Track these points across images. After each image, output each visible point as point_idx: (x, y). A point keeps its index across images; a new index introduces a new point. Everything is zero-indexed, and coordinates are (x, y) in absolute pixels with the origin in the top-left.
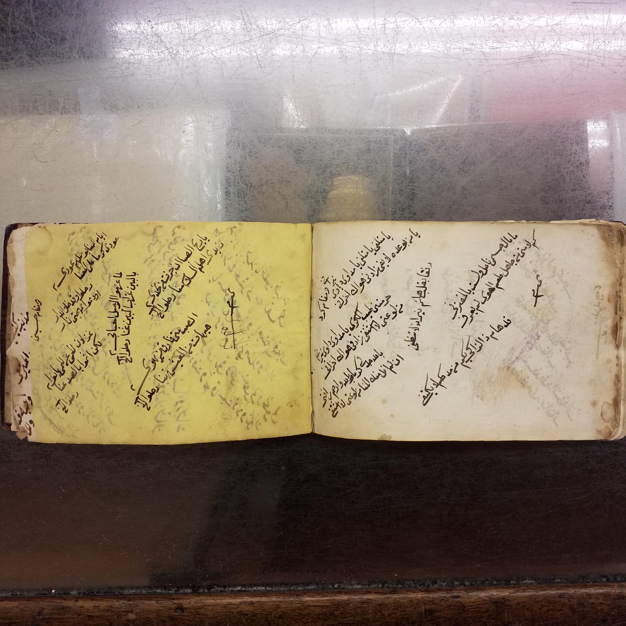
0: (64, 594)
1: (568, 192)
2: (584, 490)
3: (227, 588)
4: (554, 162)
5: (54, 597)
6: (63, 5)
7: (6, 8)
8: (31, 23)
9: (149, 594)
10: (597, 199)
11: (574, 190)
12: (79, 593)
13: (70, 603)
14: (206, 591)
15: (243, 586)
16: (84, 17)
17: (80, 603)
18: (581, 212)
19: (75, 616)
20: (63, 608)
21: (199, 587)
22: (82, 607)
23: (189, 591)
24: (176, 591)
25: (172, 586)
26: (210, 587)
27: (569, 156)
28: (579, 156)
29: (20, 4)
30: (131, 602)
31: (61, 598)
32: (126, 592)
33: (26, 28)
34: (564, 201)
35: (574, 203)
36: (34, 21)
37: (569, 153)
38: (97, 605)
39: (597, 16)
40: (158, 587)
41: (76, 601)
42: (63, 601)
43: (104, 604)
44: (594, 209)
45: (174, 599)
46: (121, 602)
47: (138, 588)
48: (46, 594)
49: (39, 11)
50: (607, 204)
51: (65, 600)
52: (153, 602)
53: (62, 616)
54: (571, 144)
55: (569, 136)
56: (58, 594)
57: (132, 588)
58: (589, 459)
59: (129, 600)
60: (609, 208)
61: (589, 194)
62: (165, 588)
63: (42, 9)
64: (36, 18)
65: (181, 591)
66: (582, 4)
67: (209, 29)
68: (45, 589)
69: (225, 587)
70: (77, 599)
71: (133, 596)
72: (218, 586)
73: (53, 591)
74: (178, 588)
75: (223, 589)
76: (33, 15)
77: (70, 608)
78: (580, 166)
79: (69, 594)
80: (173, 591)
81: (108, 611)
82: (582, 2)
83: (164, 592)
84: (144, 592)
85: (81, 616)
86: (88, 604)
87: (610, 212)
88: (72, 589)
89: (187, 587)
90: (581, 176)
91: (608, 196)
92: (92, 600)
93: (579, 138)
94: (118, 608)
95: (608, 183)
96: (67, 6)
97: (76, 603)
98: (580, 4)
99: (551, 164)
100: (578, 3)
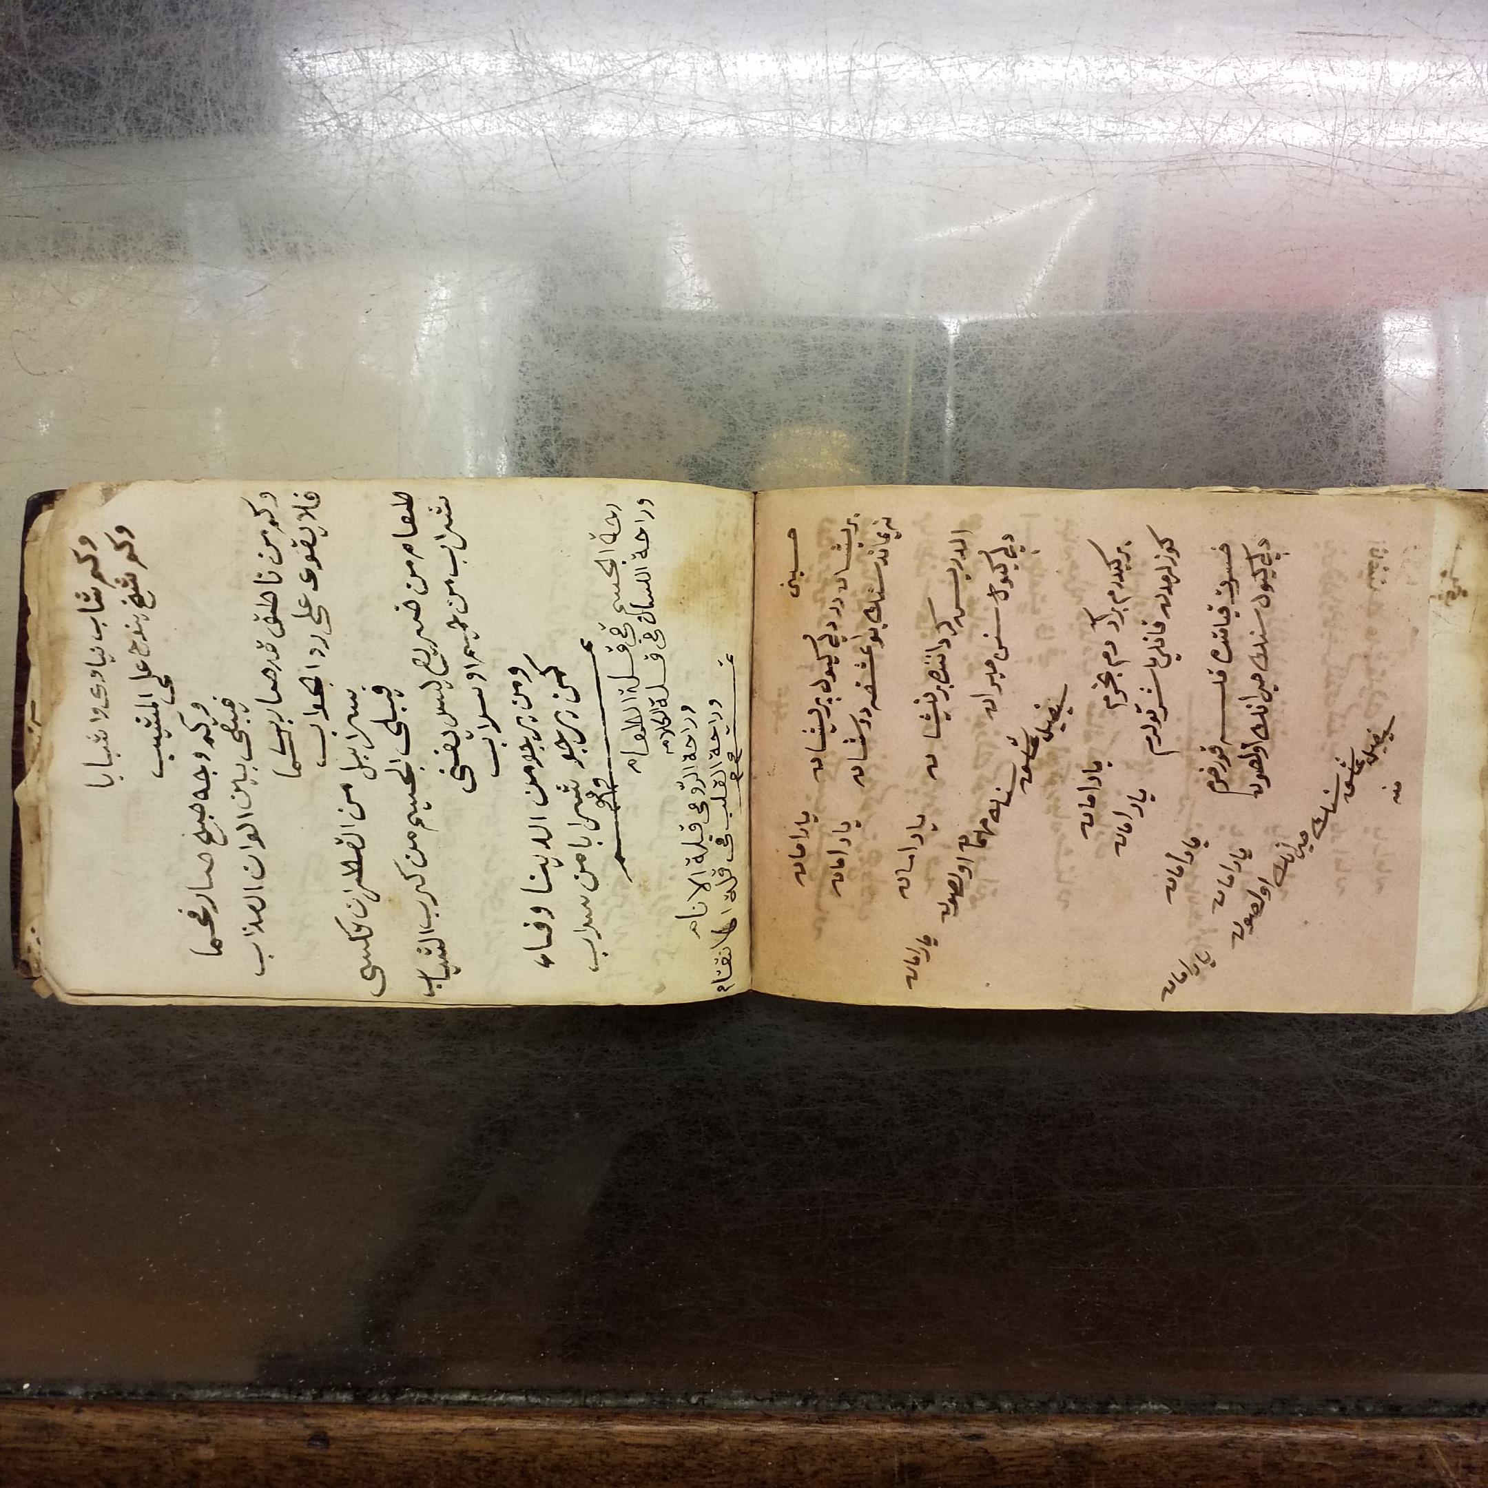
0: (51, 1394)
2: (1291, 1193)
3: (436, 1396)
4: (1242, 409)
5: (27, 1399)
6: (95, 8)
8: (20, 46)
9: (251, 1401)
12: (87, 1394)
13: (61, 1416)
14: (387, 1400)
15: (474, 1390)
16: (143, 35)
17: (86, 1417)
19: (75, 1447)
20: (45, 1427)
21: (370, 1390)
22: (89, 1426)
23: (345, 1397)
24: (315, 1397)
25: (306, 1386)
26: (395, 1391)
27: (1279, 395)
28: (1302, 397)
30: (205, 1419)
31: (43, 1404)
32: (197, 1395)
33: (7, 60)
36: (27, 43)
37: (1278, 390)
38: (126, 1422)
39: (1354, 64)
40: (272, 1386)
41: (78, 1411)
42: (48, 1409)
43: (141, 1421)
45: (307, 1415)
46: (182, 1417)
47: (225, 1385)
48: (9, 1393)
49: (39, 21)
51: (52, 1407)
52: (260, 1421)
53: (42, 1446)
54: (1285, 367)
55: (1281, 349)
56: (40, 1394)
57: (212, 1386)
58: (1307, 1120)
59: (202, 1414)
62: (290, 1389)
63: (47, 15)
64: (32, 36)
65: (328, 1398)
66: (1321, 37)
67: (436, 73)
68: (8, 1381)
69: (430, 1391)
70: (79, 1406)
71: (213, 1405)
72: (416, 1389)
73: (26, 1386)
74: (321, 1391)
75: (425, 1396)
76: (24, 28)
77: (62, 1426)
78: (1305, 422)
79: (63, 1394)
80: (307, 1397)
81: (150, 1437)
83: (286, 1397)
84: (240, 1395)
85: (88, 1449)
86: (105, 1420)
88: (71, 1382)
89: (344, 1389)
90: (1307, 445)
92: (114, 1409)
93: (1305, 354)
94: (173, 1432)
95: (1370, 465)
96: (104, 10)
97: (76, 1416)
98: (1315, 37)
99: (1235, 413)
100: (1310, 33)
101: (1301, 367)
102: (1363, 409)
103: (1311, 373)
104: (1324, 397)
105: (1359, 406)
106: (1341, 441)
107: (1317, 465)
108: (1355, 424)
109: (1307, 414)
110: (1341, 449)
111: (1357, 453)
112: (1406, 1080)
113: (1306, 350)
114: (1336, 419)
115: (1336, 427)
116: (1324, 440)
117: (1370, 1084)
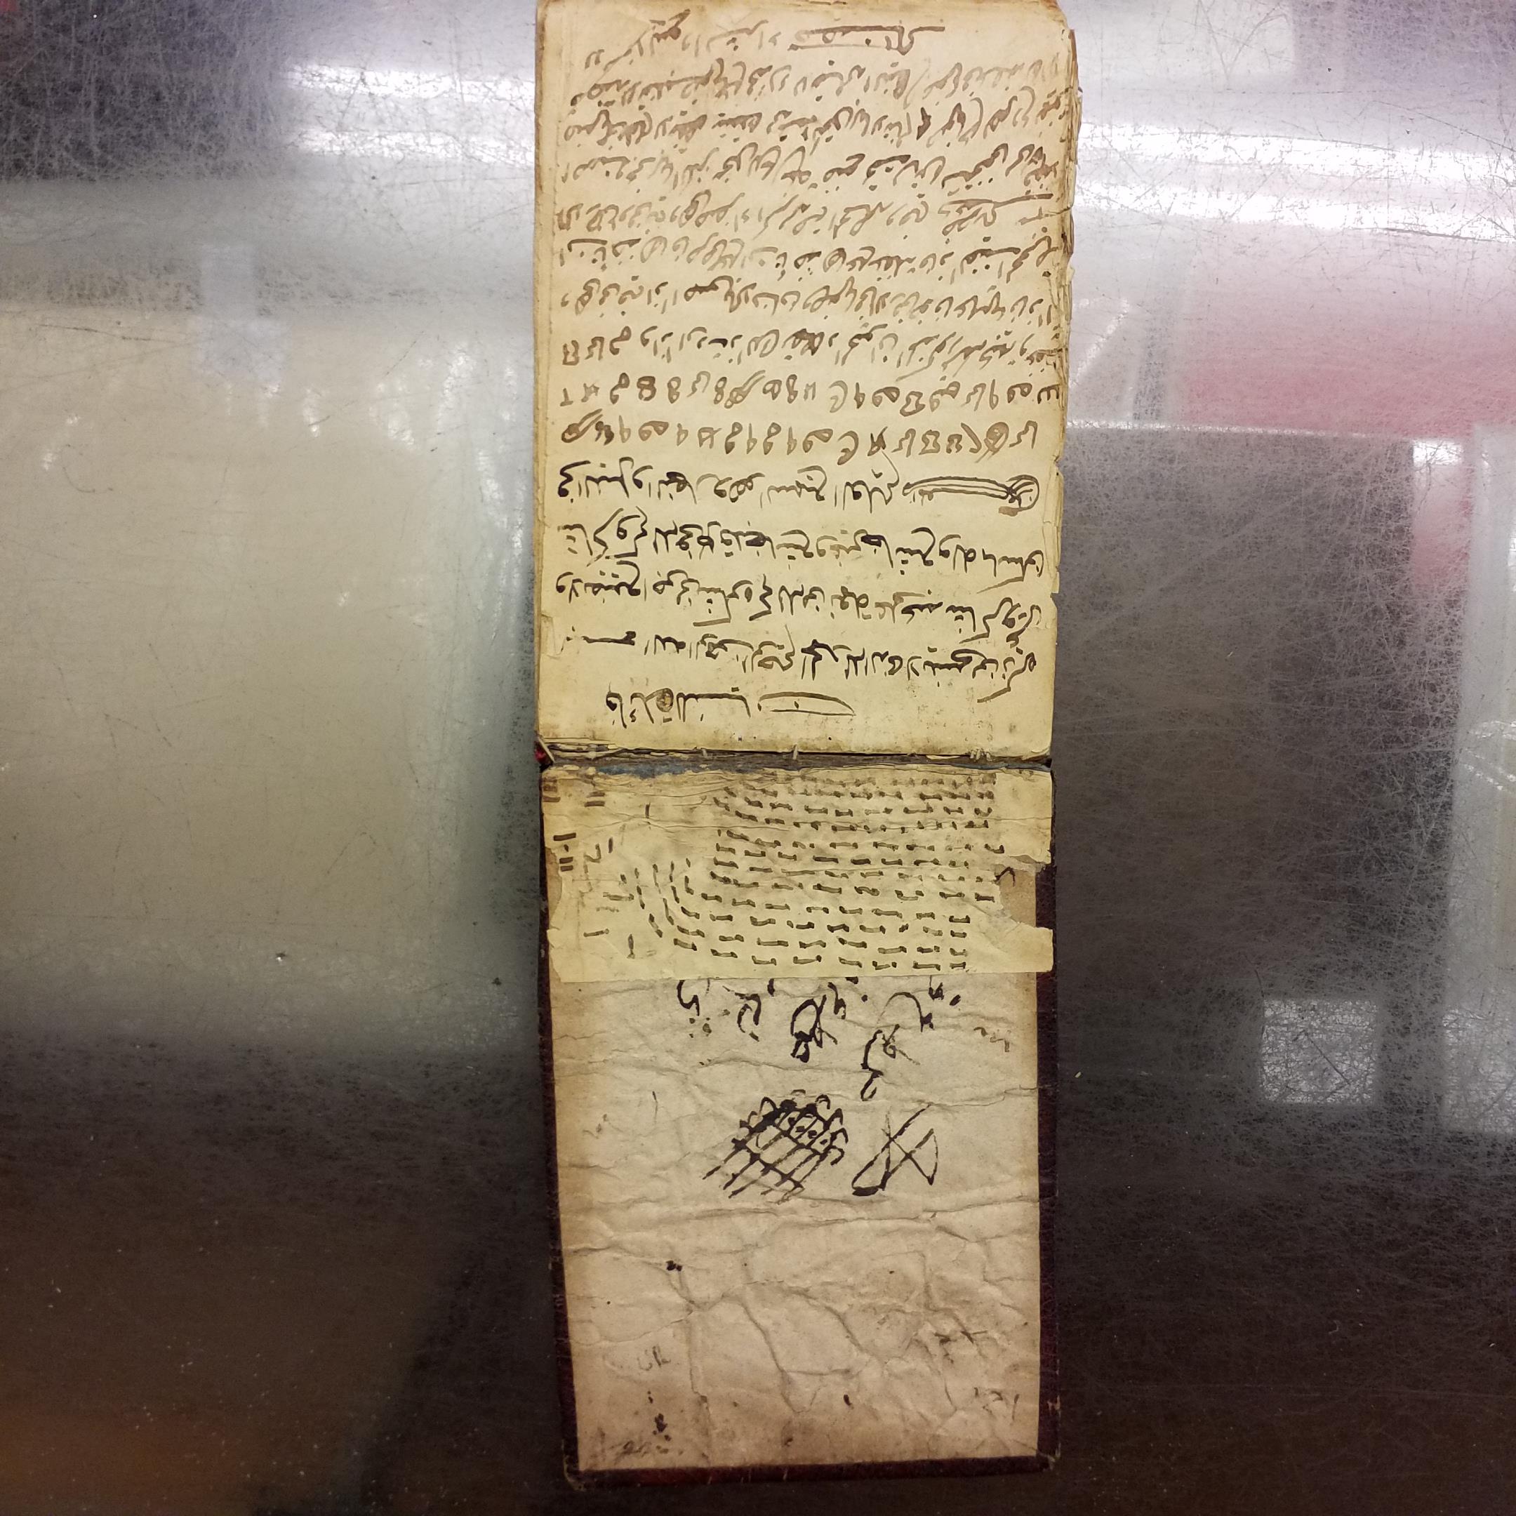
1: (1337, 677)
2: (1318, 1394)
4: (1311, 602)
6: (170, 122)
7: (34, 116)
8: (89, 154)
10: (1406, 701)
11: (1354, 673)
16: (217, 151)
18: (1366, 727)
27: (1348, 590)
28: (1371, 594)
29: (65, 110)
33: (75, 167)
34: (1326, 699)
35: (1351, 705)
36: (97, 152)
37: (1348, 584)
44: (1396, 724)
49: (109, 131)
50: (1429, 713)
54: (1356, 562)
55: (1354, 543)
60: (1434, 725)
61: (1389, 686)
63: (119, 125)
64: (102, 146)
66: (1410, 235)
67: (516, 211)
76: (94, 138)
78: (1373, 619)
82: (1409, 231)
87: (1435, 733)
90: (1374, 643)
91: (1433, 695)
93: (1377, 551)
95: (1436, 665)
96: (180, 125)
98: (1403, 234)
99: (1304, 606)
100: (1399, 231)
101: (1372, 563)
102: (1432, 610)
103: (1382, 570)
104: (1393, 595)
105: (1428, 606)
106: (1408, 640)
107: (1383, 662)
108: (1423, 623)
109: (1375, 611)
110: (1408, 649)
111: (1424, 653)
112: (1438, 1285)
113: (1378, 547)
114: (1405, 618)
115: (1405, 625)
116: (1391, 639)
117: (1402, 1288)
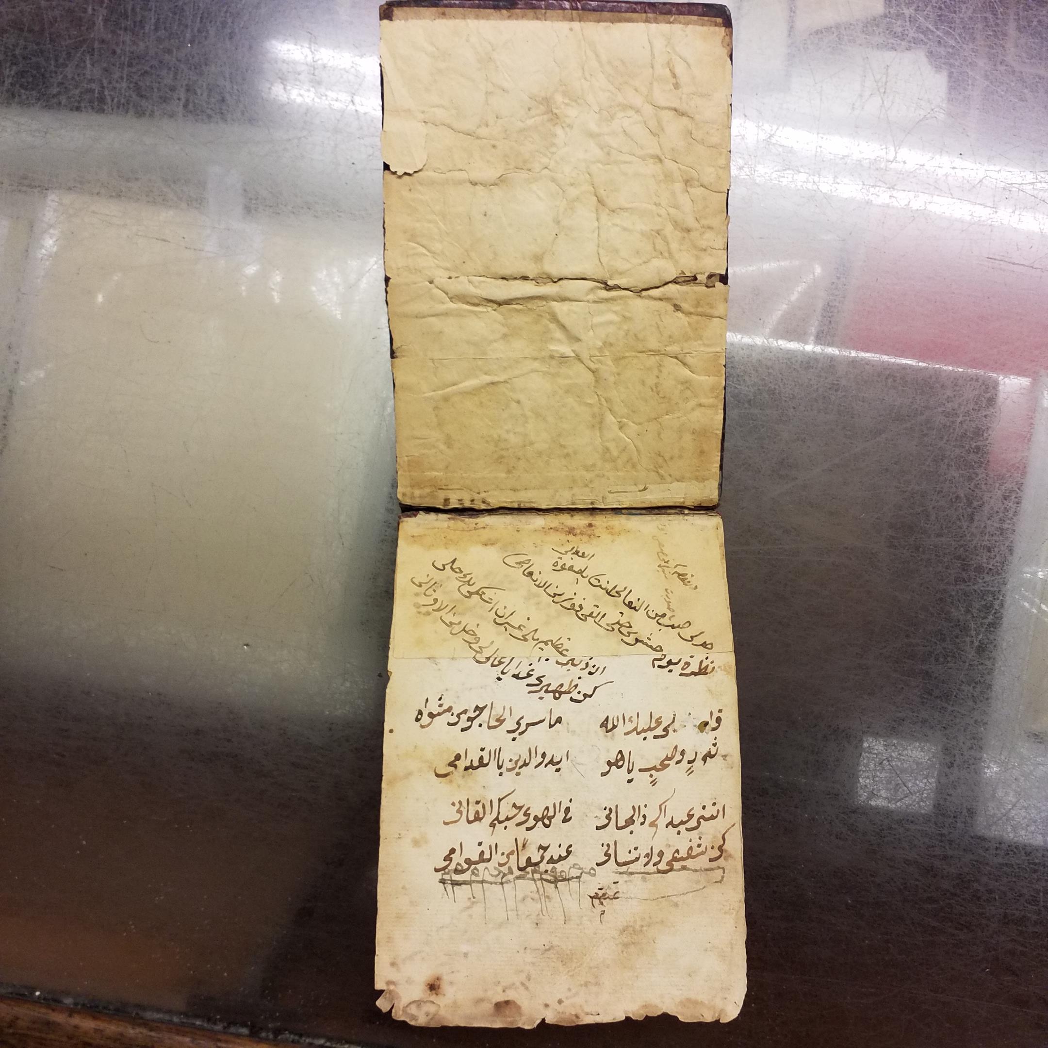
0: (52, 1001)
1: (929, 537)
2: (873, 990)
3: (304, 1039)
4: (917, 488)
5: (37, 1002)
7: (144, 103)
9: (183, 1024)
10: (971, 556)
11: (939, 535)
12: (76, 1004)
13: (59, 1018)
14: (271, 1036)
15: (329, 1039)
17: (76, 1020)
18: (944, 570)
19: (65, 1039)
20: (48, 1023)
21: (261, 1029)
22: (76, 1027)
23: (245, 1031)
24: (225, 1028)
25: (221, 1020)
26: (277, 1032)
27: (942, 483)
28: (956, 486)
29: (164, 101)
30: (153, 1034)
31: (48, 1007)
32: (149, 1015)
34: (921, 549)
35: (936, 555)
37: (942, 478)
38: (101, 1028)
40: (197, 1016)
41: (70, 1016)
42: (50, 1011)
43: (112, 1028)
44: (964, 570)
45: (220, 1041)
46: (138, 1030)
47: (169, 1012)
48: (24, 995)
50: (985, 565)
51: (53, 1010)
52: (187, 1040)
53: (44, 1035)
54: (948, 465)
55: (948, 453)
56: (44, 999)
57: (159, 1010)
58: (890, 945)
59: (151, 1030)
60: (988, 573)
61: (962, 546)
62: (209, 1020)
65: (233, 1029)
68: (26, 987)
69: (301, 1036)
70: (71, 1012)
71: (159, 1025)
72: (291, 1033)
73: (38, 993)
74: (229, 1024)
75: (297, 1038)
77: (59, 1024)
78: (955, 502)
79: (59, 1002)
80: (219, 1027)
81: (115, 1040)
82: (1001, 260)
83: (206, 1025)
84: (176, 1019)
85: (74, 1041)
86: (87, 1024)
87: (988, 578)
88: (67, 994)
89: (244, 1025)
90: (954, 517)
91: (989, 554)
92: (95, 1018)
93: (962, 460)
94: (130, 1039)
95: (992, 535)
97: (69, 1019)
98: (997, 262)
99: (912, 489)
100: (995, 259)
101: (958, 468)
102: (993, 501)
103: (964, 472)
104: (970, 488)
105: (991, 498)
106: (976, 518)
107: (959, 530)
108: (986, 508)
109: (957, 497)
110: (976, 524)
111: (985, 527)
112: (957, 929)
113: (963, 457)
114: (975, 504)
115: (975, 508)
116: (965, 516)
117: (934, 928)
